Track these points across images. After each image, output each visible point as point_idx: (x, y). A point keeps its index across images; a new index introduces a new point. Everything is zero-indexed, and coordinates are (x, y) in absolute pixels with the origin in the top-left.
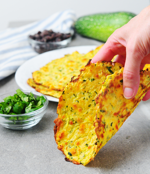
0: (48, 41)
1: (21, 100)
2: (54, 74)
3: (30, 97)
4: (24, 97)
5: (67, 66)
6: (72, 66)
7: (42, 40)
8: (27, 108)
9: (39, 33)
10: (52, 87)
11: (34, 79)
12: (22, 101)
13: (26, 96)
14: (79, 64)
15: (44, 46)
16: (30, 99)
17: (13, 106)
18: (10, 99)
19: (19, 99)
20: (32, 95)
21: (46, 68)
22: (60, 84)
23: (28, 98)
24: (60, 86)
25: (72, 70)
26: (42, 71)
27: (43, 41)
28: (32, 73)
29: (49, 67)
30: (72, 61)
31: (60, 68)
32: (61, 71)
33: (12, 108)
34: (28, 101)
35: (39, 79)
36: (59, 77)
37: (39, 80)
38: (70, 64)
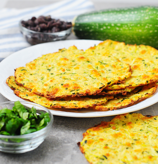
0: (43, 30)
1: (18, 115)
2: (40, 74)
3: (31, 112)
4: (23, 112)
5: (59, 64)
6: (64, 65)
7: (35, 28)
8: (23, 127)
9: (34, 19)
10: (35, 90)
11: (16, 77)
12: (20, 117)
13: (26, 111)
14: (73, 63)
15: (36, 36)
16: (30, 116)
17: (6, 122)
18: (5, 112)
19: (17, 114)
20: (34, 111)
21: (33, 65)
22: (45, 87)
23: (28, 113)
24: (44, 90)
25: (64, 70)
26: (27, 68)
27: (37, 30)
28: (15, 70)
29: (37, 63)
30: (65, 59)
31: (50, 66)
32: (49, 70)
33: (5, 125)
34: (27, 117)
35: (21, 78)
36: (45, 77)
37: (21, 80)
38: (62, 62)
